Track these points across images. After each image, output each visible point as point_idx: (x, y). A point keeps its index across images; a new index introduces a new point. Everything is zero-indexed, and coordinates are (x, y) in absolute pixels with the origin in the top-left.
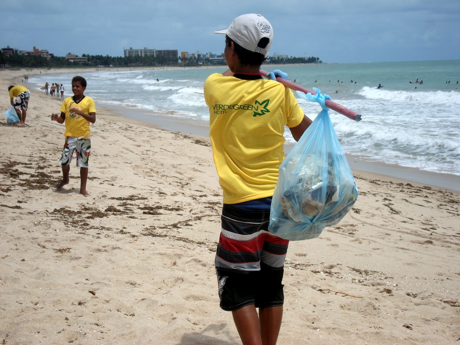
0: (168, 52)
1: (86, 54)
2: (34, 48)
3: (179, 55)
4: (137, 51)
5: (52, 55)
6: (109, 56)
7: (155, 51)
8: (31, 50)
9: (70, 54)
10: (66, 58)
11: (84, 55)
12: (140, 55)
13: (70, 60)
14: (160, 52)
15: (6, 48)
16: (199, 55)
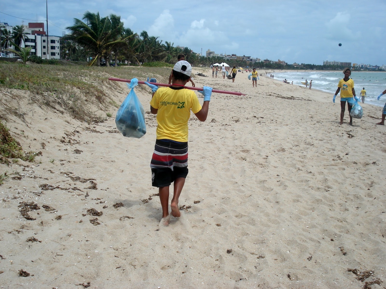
0: (346, 63)
1: (303, 63)
2: (279, 60)
3: (352, 65)
4: (330, 62)
5: (286, 63)
6: (315, 65)
7: (339, 63)
8: (277, 61)
9: (295, 63)
10: (293, 65)
11: (302, 64)
12: (331, 64)
13: (295, 66)
14: (342, 63)
15: (266, 59)
16: (362, 66)
